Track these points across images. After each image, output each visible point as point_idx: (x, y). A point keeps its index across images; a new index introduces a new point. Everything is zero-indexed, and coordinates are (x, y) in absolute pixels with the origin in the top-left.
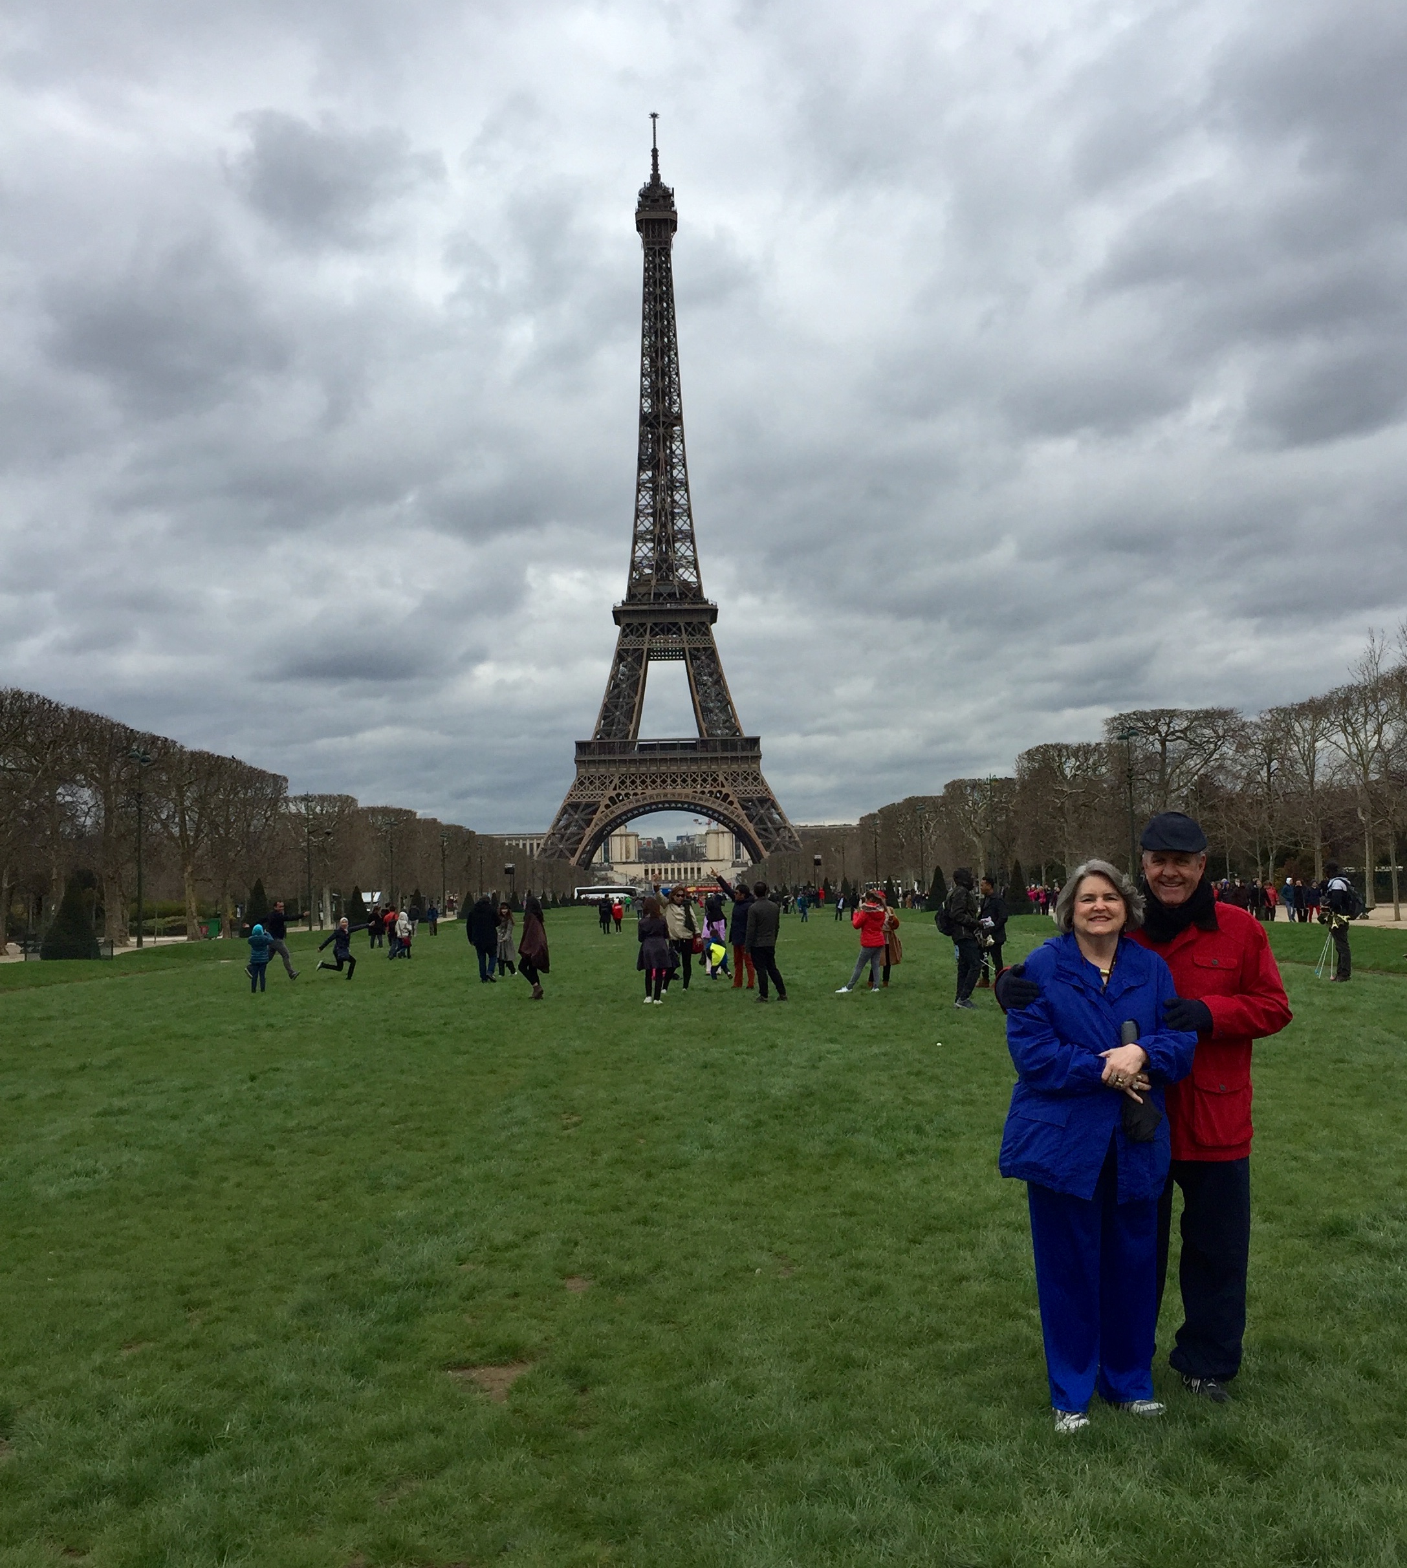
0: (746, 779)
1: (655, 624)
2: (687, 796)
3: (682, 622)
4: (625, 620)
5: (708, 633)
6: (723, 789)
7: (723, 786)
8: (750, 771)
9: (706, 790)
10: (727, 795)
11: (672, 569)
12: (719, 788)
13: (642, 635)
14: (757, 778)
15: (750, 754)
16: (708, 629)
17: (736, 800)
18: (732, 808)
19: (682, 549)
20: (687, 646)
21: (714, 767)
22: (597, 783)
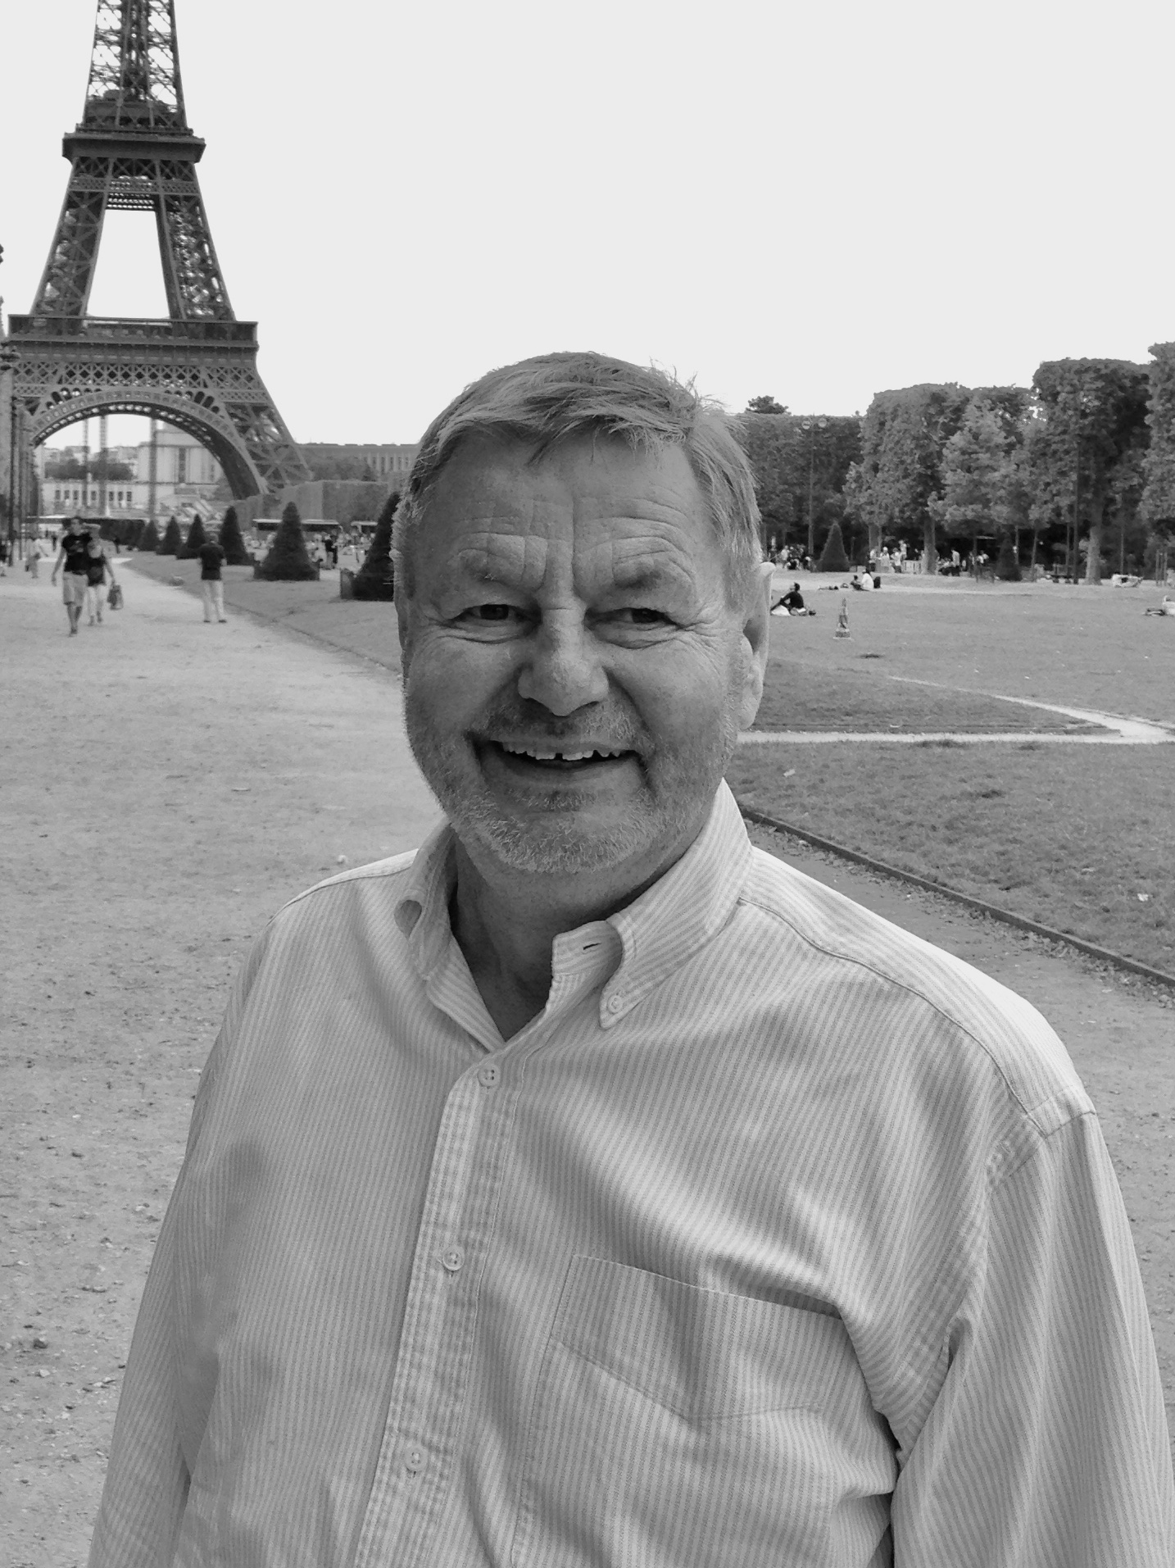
0: (237, 378)
1: (121, 161)
2: (157, 396)
3: (156, 158)
4: (80, 152)
5: (190, 177)
6: (205, 390)
7: (206, 386)
8: (241, 367)
9: (183, 390)
10: (210, 399)
11: (145, 86)
12: (201, 389)
13: (101, 175)
14: (252, 378)
15: (243, 345)
16: (192, 171)
17: (222, 406)
18: (216, 416)
19: (159, 57)
20: (162, 193)
21: (195, 360)
22: (36, 372)
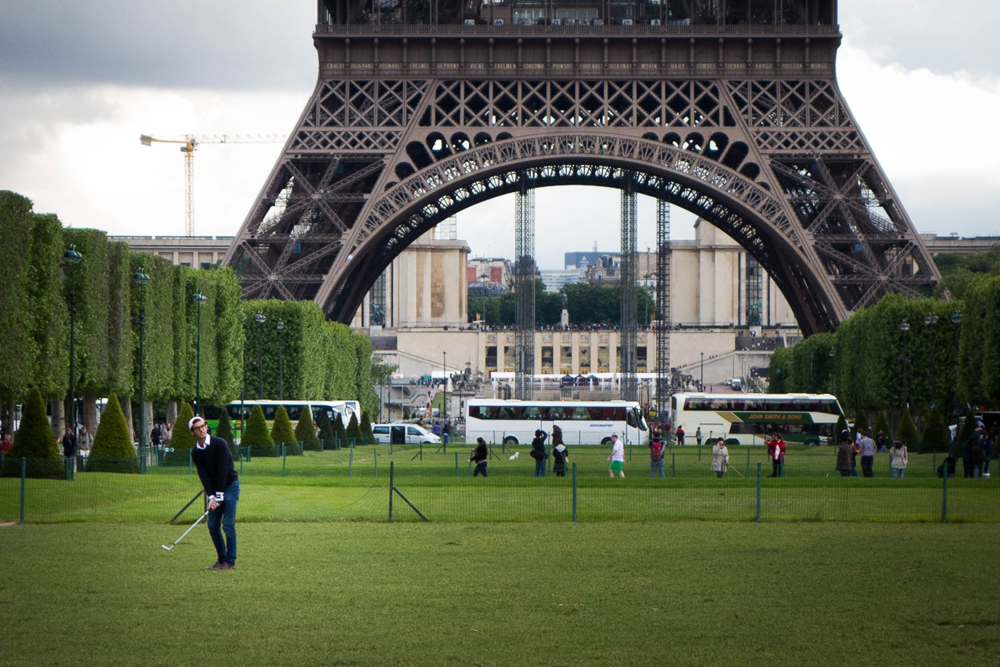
0: (795, 103)
2: (625, 146)
6: (728, 131)
7: (729, 121)
9: (682, 133)
12: (721, 128)
14: (827, 103)
17: (764, 163)
21: (706, 67)
22: (376, 103)
